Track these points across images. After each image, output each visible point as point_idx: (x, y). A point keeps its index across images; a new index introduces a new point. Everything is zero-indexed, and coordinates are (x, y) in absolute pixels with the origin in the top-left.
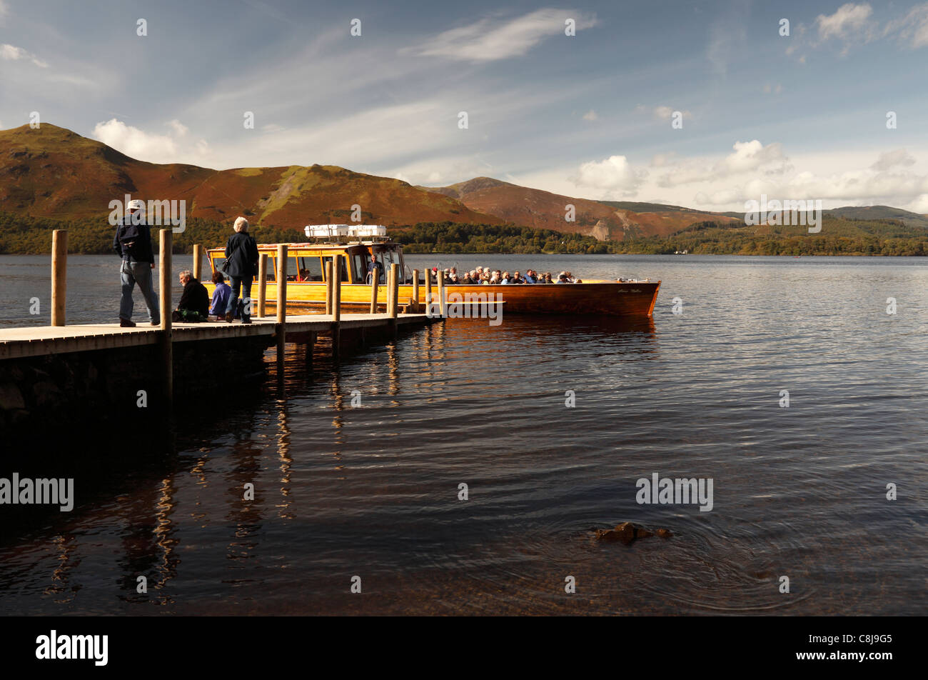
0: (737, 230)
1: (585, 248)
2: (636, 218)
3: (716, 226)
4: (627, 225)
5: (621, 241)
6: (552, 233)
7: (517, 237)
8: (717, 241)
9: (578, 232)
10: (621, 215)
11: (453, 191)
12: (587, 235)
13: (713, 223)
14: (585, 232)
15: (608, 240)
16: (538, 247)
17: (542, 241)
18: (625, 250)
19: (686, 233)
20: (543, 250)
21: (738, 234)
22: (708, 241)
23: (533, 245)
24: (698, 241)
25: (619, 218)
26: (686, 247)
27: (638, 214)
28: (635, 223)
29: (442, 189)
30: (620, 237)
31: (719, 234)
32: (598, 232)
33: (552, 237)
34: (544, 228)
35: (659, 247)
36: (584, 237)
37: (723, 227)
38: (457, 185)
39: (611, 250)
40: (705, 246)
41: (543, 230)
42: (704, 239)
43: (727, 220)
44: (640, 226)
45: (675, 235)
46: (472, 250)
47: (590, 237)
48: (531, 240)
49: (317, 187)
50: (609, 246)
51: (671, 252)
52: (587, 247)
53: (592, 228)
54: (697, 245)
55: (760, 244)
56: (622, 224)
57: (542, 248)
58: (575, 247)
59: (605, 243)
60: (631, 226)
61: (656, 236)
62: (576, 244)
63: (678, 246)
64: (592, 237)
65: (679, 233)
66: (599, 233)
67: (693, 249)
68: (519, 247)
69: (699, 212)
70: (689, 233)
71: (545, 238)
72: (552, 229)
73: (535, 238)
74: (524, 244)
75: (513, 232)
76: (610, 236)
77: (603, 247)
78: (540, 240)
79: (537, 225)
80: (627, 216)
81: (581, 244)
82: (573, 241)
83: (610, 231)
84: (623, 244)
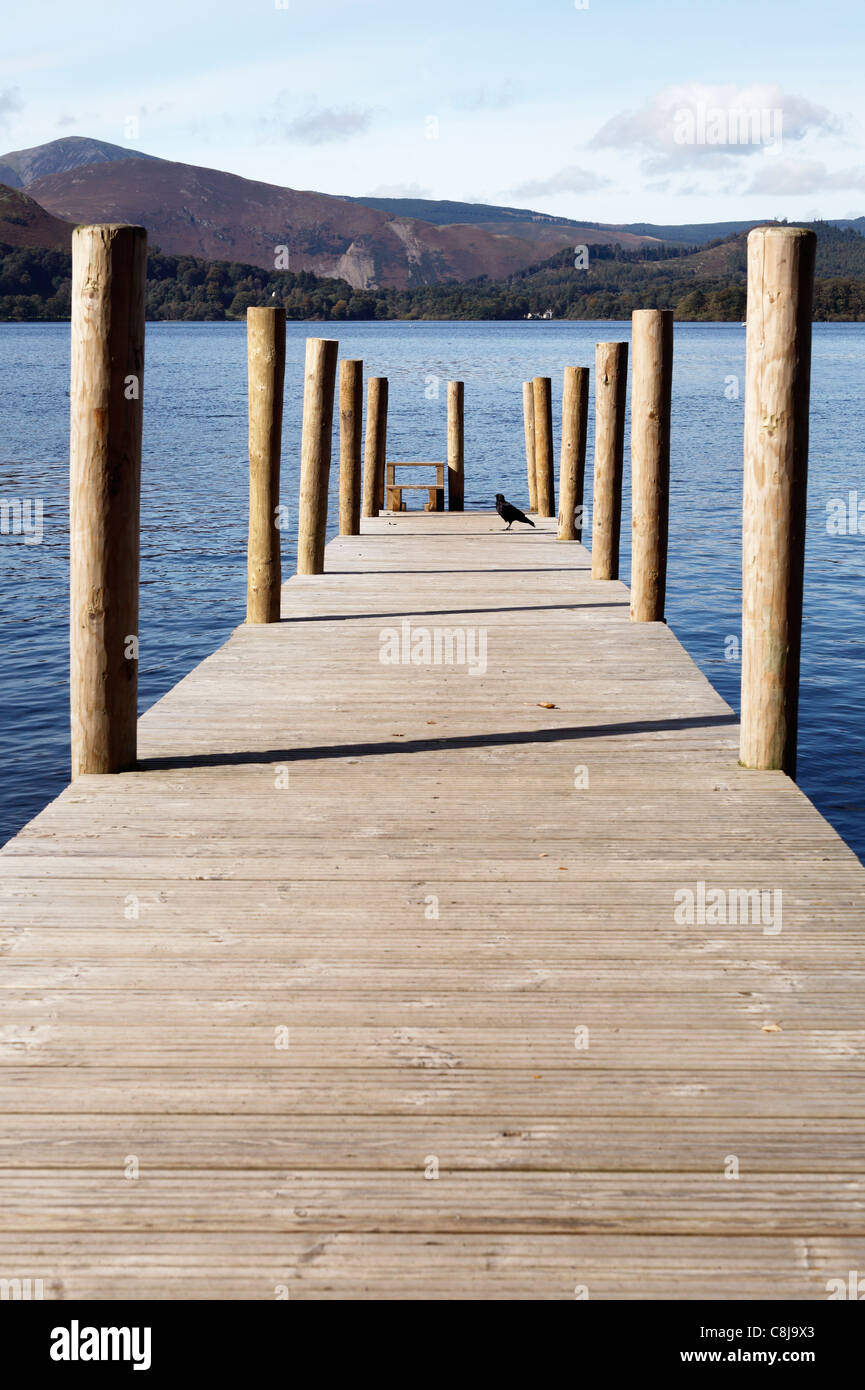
0: (658, 265)
1: (324, 306)
2: (436, 236)
3: (612, 257)
4: (415, 253)
5: (405, 289)
6: (247, 271)
7: (167, 281)
8: (615, 290)
9: (307, 271)
10: (402, 231)
11: (9, 167)
12: (327, 275)
13: (605, 247)
14: (321, 270)
15: (375, 288)
16: (218, 306)
17: (226, 290)
18: (414, 313)
19: (548, 271)
20: (228, 313)
21: (661, 273)
22: (596, 288)
23: (205, 300)
24: (575, 289)
25: (397, 237)
26: (549, 303)
27: (441, 228)
28: (433, 248)
30: (400, 280)
31: (620, 273)
32: (352, 269)
33: (248, 281)
34: (229, 261)
35: (490, 303)
36: (322, 280)
37: (628, 256)
38: (19, 155)
39: (384, 310)
40: (590, 301)
41: (228, 265)
42: (589, 284)
43: (634, 243)
44: (444, 257)
45: (524, 276)
47: (333, 281)
48: (199, 287)
50: (380, 303)
51: (517, 314)
52: (331, 304)
53: (336, 259)
54: (573, 299)
55: (712, 296)
56: (404, 250)
57: (227, 306)
58: (302, 305)
59: (371, 293)
60: (425, 256)
61: (481, 279)
62: (305, 298)
63: (532, 305)
64: (340, 281)
65: (533, 270)
66: (353, 271)
67: (564, 307)
68: (173, 305)
69: (574, 223)
70: (555, 272)
71: (231, 284)
72: (245, 261)
73: (210, 286)
74: (183, 299)
75: (158, 269)
76: (377, 278)
77: (366, 304)
78: (221, 286)
79: (211, 252)
80: (416, 232)
81: (317, 296)
82: (297, 291)
83: (377, 267)
84: (409, 296)
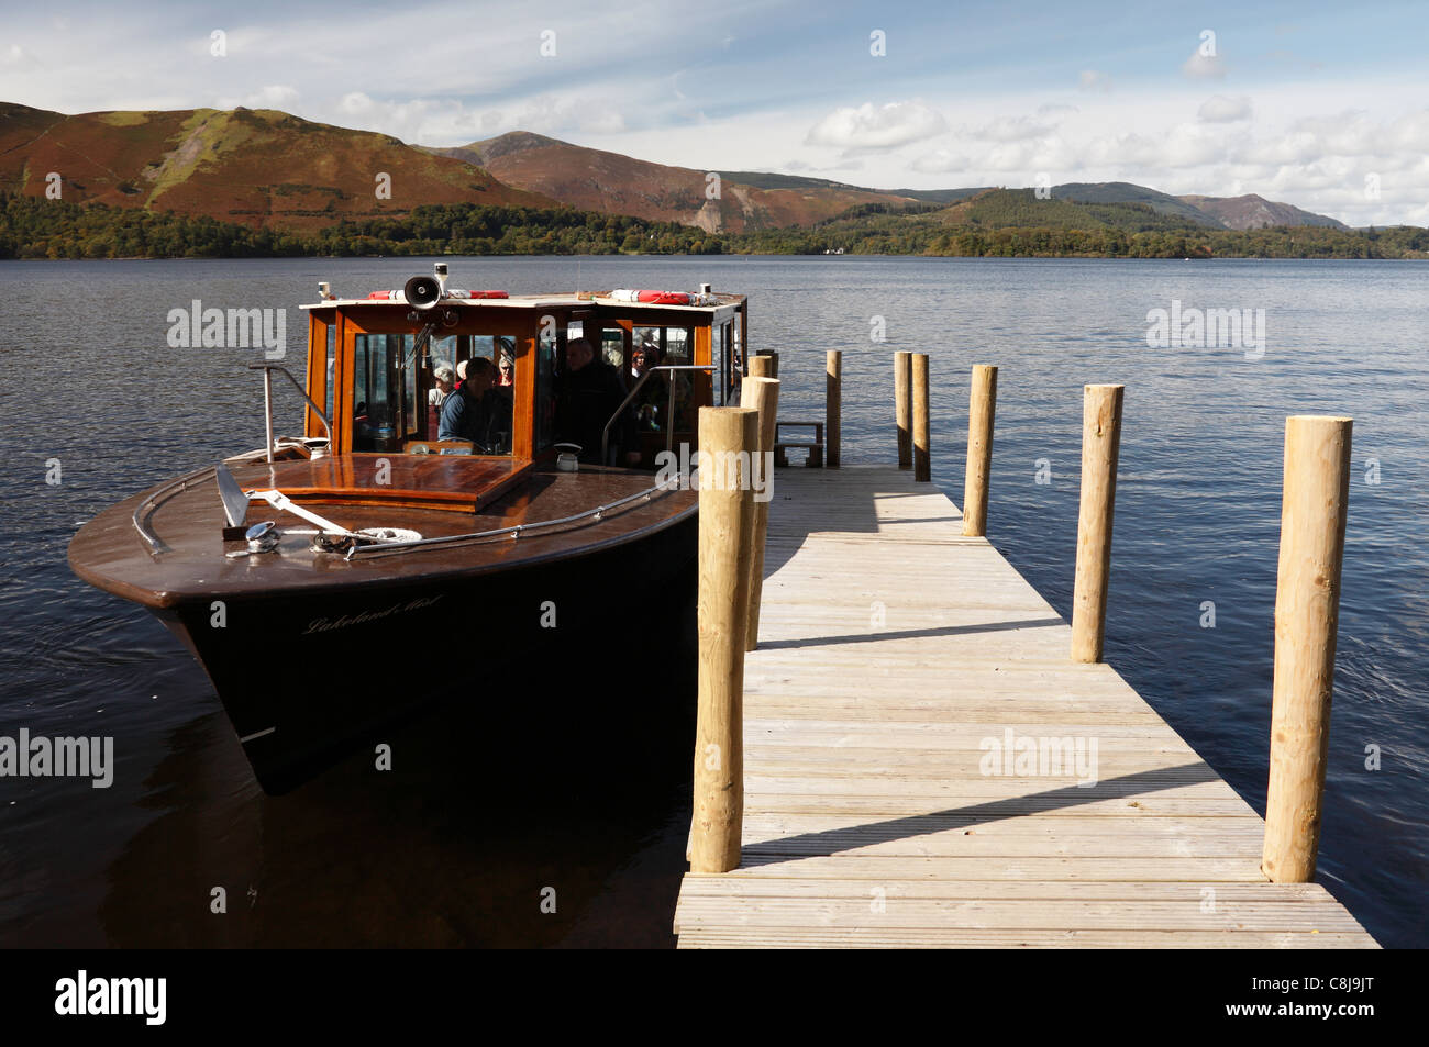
0: (916, 218)
1: (687, 246)
2: (763, 197)
3: (885, 212)
4: (749, 209)
5: (742, 233)
6: (634, 221)
7: (580, 227)
8: (886, 234)
9: (675, 221)
10: (739, 193)
11: (474, 153)
12: (688, 224)
13: (880, 205)
14: (684, 220)
15: (721, 233)
16: (614, 245)
17: (619, 234)
18: (748, 249)
19: (841, 222)
20: (621, 250)
21: (918, 223)
22: (874, 233)
23: (605, 241)
24: (859, 234)
25: (736, 199)
26: (841, 244)
27: (766, 192)
28: (761, 205)
29: (455, 150)
30: (738, 227)
31: (890, 223)
32: (705, 219)
33: (635, 228)
34: (621, 214)
35: (800, 243)
36: (684, 227)
37: (895, 212)
38: (480, 145)
39: (728, 248)
40: (870, 241)
41: (621, 217)
42: (868, 230)
43: (900, 202)
44: (769, 211)
45: (824, 224)
46: (509, 250)
47: (693, 228)
48: (601, 232)
49: (245, 146)
50: (725, 243)
51: (819, 251)
52: (691, 243)
53: (695, 213)
54: (858, 240)
55: (954, 239)
56: (741, 206)
57: (620, 244)
58: (671, 244)
59: (718, 236)
60: (756, 211)
61: (794, 226)
62: (673, 240)
63: (830, 244)
64: (697, 228)
65: (830, 221)
66: (706, 221)
67: (852, 246)
68: (583, 244)
69: (858, 188)
70: (844, 222)
71: (623, 230)
72: (632, 215)
73: (609, 231)
74: (590, 240)
75: (573, 219)
76: (723, 226)
77: (715, 243)
78: (616, 232)
79: (610, 210)
80: (750, 195)
81: (682, 238)
82: (668, 235)
83: (723, 218)
84: (745, 238)
